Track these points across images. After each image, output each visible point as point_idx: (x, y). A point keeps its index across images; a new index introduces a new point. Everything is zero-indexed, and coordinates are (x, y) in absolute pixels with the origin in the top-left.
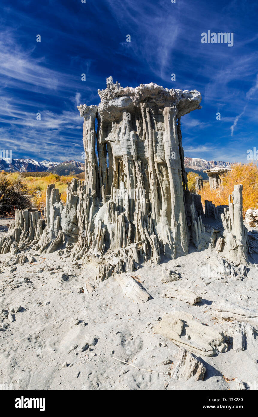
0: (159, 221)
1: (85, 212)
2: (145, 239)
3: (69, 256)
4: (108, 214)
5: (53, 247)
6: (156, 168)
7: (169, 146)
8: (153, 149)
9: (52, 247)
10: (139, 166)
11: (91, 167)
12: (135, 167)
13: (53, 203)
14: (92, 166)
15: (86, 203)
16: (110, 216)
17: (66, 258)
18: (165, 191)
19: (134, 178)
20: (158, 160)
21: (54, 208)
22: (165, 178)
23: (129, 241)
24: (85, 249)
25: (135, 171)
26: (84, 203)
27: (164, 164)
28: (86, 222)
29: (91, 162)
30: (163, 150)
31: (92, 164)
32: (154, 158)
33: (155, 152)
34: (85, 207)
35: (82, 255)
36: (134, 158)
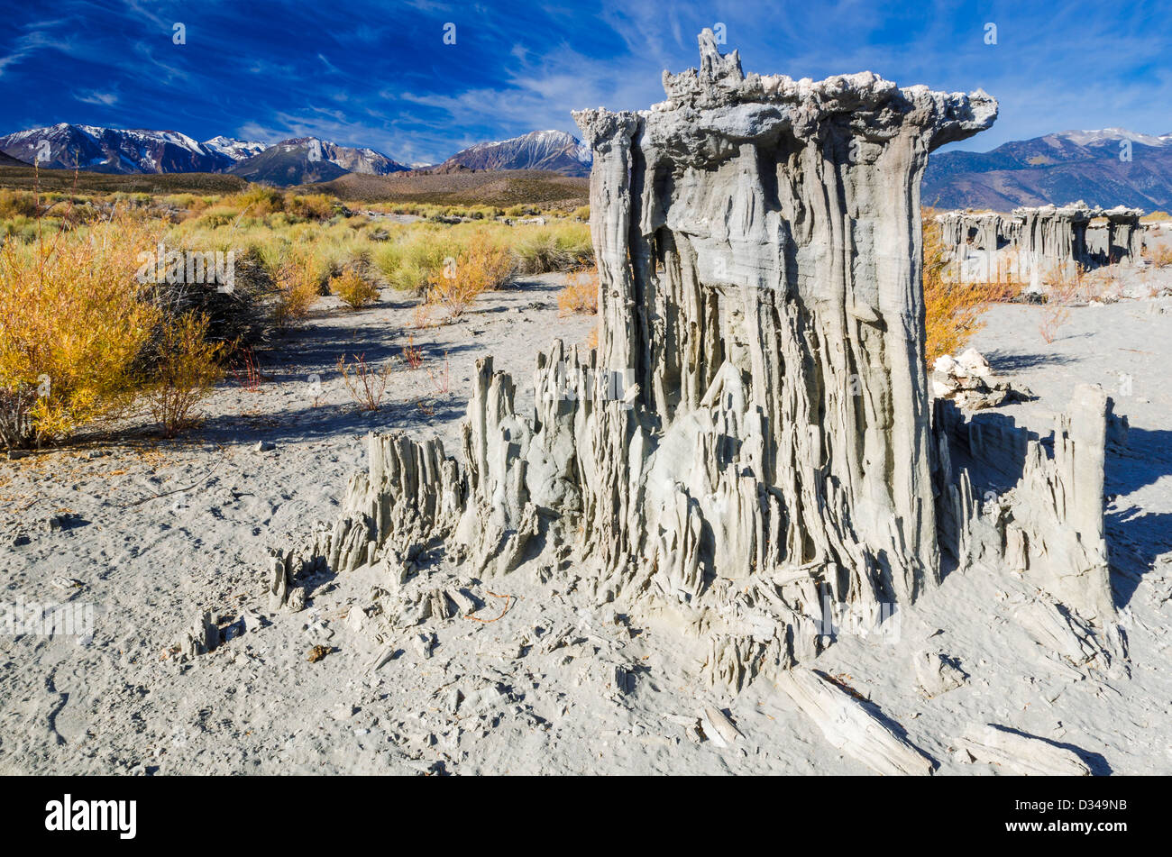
0: (860, 494)
1: (617, 454)
2: (828, 550)
3: (574, 587)
4: (702, 470)
5: (517, 554)
6: (853, 335)
7: (902, 272)
8: (844, 275)
9: (512, 555)
10: (791, 322)
11: (622, 310)
12: (777, 324)
13: (499, 419)
14: (626, 307)
15: (618, 428)
16: (709, 474)
17: (569, 593)
18: (878, 406)
19: (774, 358)
20: (861, 310)
21: (507, 436)
22: (875, 363)
23: (776, 552)
24: (626, 570)
25: (779, 335)
26: (611, 426)
27: (881, 325)
28: (621, 486)
29: (622, 295)
30: (873, 278)
31: (626, 301)
32: (844, 301)
33: (849, 286)
34: (615, 438)
35: (619, 588)
36: (778, 299)
